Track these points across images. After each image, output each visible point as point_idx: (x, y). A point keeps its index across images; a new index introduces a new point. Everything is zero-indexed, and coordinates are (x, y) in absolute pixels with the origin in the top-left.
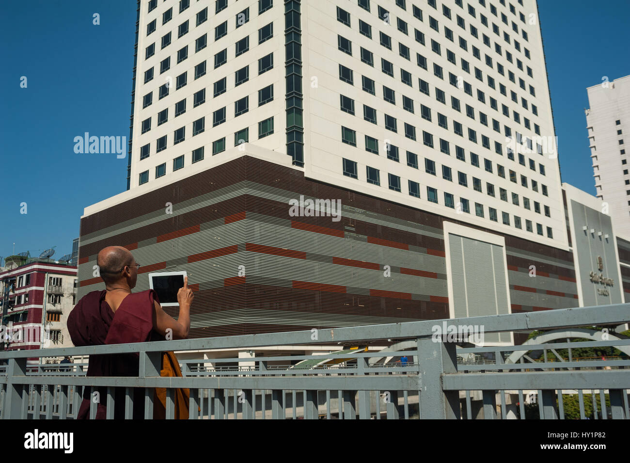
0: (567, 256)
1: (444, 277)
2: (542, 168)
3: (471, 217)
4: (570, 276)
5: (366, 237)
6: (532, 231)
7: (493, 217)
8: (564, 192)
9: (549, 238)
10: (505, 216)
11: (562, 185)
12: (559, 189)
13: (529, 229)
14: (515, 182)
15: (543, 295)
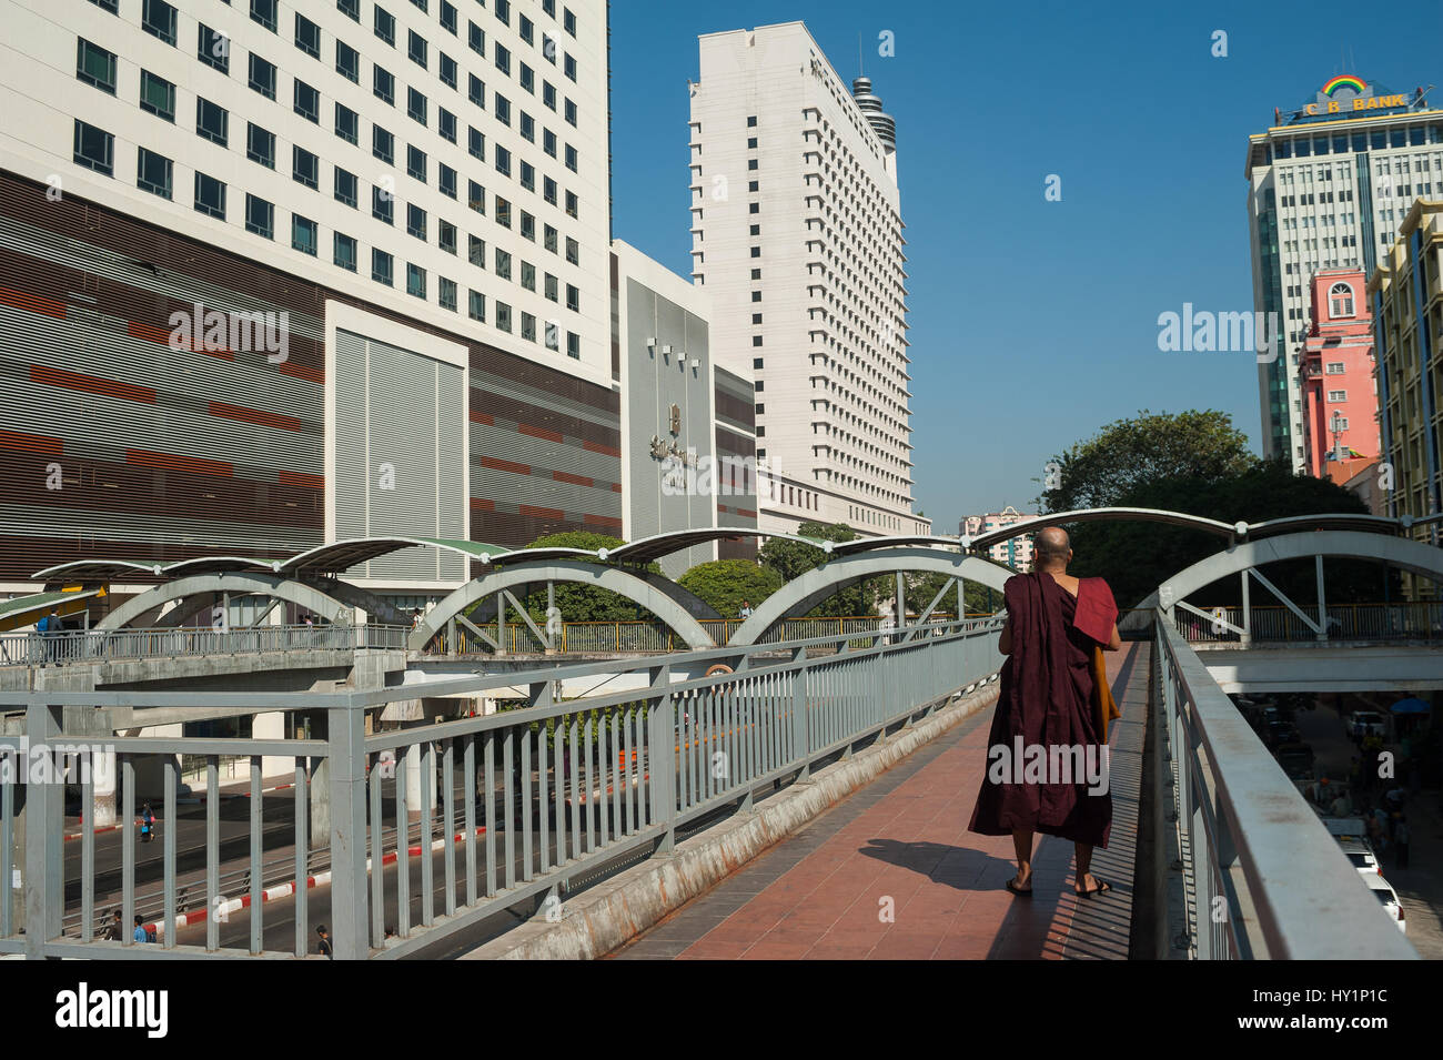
0: (606, 399)
1: (318, 429)
2: (572, 200)
3: (395, 296)
4: (607, 442)
5: (125, 322)
6: (534, 340)
7: (448, 300)
8: (614, 259)
9: (570, 358)
10: (477, 299)
11: (611, 243)
12: (605, 250)
13: (528, 333)
14: (508, 226)
15: (546, 482)
